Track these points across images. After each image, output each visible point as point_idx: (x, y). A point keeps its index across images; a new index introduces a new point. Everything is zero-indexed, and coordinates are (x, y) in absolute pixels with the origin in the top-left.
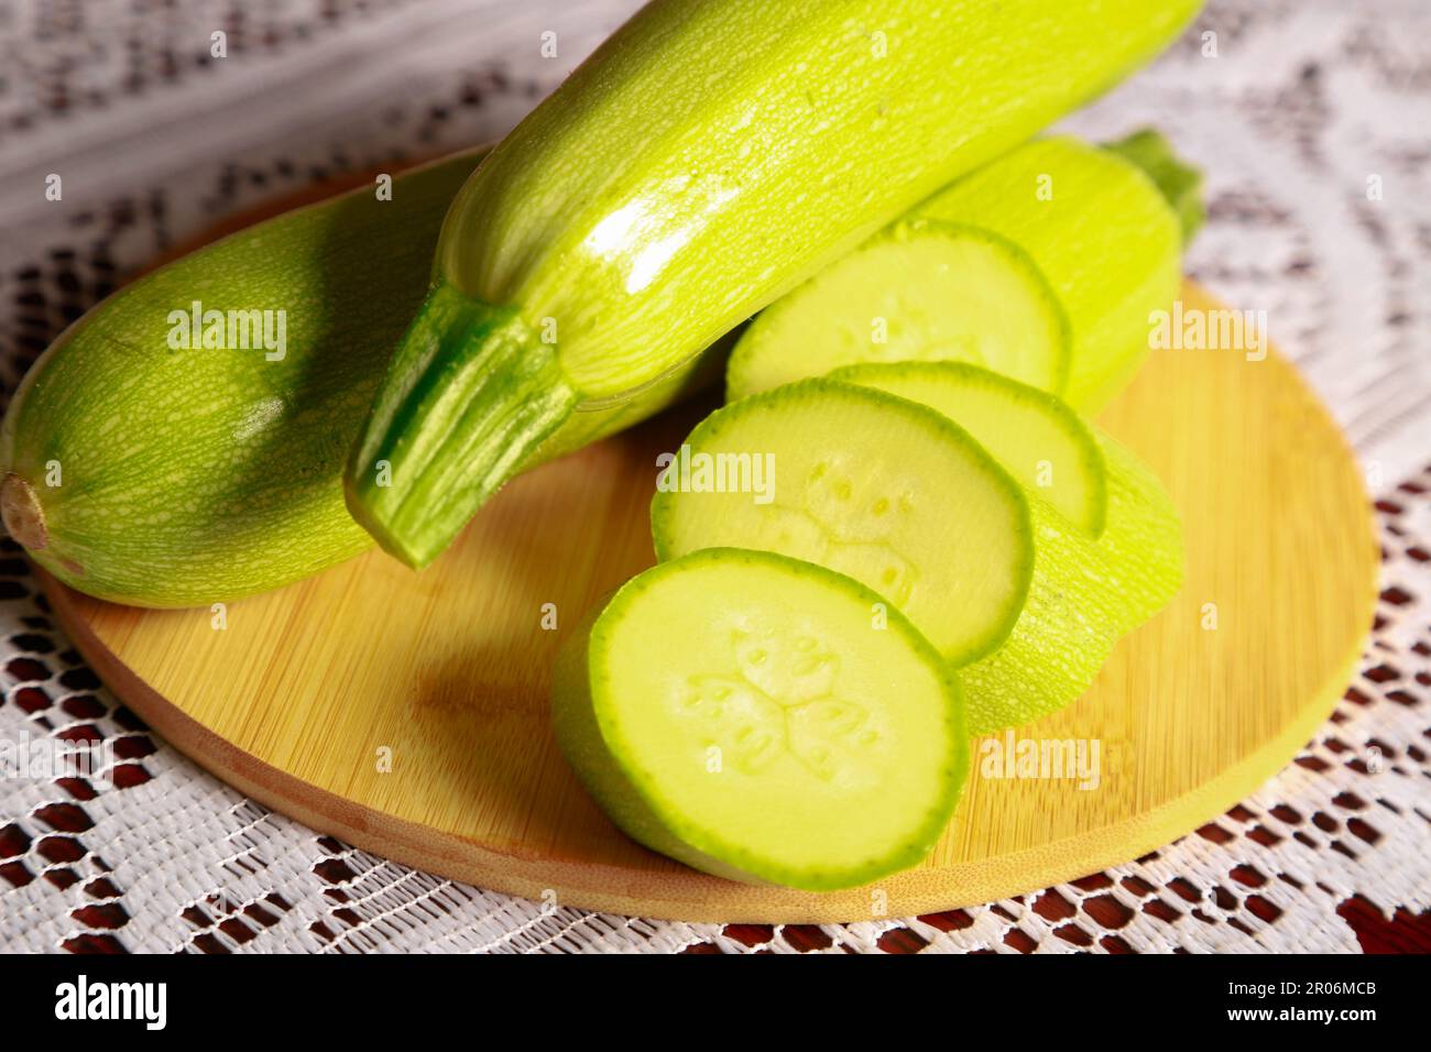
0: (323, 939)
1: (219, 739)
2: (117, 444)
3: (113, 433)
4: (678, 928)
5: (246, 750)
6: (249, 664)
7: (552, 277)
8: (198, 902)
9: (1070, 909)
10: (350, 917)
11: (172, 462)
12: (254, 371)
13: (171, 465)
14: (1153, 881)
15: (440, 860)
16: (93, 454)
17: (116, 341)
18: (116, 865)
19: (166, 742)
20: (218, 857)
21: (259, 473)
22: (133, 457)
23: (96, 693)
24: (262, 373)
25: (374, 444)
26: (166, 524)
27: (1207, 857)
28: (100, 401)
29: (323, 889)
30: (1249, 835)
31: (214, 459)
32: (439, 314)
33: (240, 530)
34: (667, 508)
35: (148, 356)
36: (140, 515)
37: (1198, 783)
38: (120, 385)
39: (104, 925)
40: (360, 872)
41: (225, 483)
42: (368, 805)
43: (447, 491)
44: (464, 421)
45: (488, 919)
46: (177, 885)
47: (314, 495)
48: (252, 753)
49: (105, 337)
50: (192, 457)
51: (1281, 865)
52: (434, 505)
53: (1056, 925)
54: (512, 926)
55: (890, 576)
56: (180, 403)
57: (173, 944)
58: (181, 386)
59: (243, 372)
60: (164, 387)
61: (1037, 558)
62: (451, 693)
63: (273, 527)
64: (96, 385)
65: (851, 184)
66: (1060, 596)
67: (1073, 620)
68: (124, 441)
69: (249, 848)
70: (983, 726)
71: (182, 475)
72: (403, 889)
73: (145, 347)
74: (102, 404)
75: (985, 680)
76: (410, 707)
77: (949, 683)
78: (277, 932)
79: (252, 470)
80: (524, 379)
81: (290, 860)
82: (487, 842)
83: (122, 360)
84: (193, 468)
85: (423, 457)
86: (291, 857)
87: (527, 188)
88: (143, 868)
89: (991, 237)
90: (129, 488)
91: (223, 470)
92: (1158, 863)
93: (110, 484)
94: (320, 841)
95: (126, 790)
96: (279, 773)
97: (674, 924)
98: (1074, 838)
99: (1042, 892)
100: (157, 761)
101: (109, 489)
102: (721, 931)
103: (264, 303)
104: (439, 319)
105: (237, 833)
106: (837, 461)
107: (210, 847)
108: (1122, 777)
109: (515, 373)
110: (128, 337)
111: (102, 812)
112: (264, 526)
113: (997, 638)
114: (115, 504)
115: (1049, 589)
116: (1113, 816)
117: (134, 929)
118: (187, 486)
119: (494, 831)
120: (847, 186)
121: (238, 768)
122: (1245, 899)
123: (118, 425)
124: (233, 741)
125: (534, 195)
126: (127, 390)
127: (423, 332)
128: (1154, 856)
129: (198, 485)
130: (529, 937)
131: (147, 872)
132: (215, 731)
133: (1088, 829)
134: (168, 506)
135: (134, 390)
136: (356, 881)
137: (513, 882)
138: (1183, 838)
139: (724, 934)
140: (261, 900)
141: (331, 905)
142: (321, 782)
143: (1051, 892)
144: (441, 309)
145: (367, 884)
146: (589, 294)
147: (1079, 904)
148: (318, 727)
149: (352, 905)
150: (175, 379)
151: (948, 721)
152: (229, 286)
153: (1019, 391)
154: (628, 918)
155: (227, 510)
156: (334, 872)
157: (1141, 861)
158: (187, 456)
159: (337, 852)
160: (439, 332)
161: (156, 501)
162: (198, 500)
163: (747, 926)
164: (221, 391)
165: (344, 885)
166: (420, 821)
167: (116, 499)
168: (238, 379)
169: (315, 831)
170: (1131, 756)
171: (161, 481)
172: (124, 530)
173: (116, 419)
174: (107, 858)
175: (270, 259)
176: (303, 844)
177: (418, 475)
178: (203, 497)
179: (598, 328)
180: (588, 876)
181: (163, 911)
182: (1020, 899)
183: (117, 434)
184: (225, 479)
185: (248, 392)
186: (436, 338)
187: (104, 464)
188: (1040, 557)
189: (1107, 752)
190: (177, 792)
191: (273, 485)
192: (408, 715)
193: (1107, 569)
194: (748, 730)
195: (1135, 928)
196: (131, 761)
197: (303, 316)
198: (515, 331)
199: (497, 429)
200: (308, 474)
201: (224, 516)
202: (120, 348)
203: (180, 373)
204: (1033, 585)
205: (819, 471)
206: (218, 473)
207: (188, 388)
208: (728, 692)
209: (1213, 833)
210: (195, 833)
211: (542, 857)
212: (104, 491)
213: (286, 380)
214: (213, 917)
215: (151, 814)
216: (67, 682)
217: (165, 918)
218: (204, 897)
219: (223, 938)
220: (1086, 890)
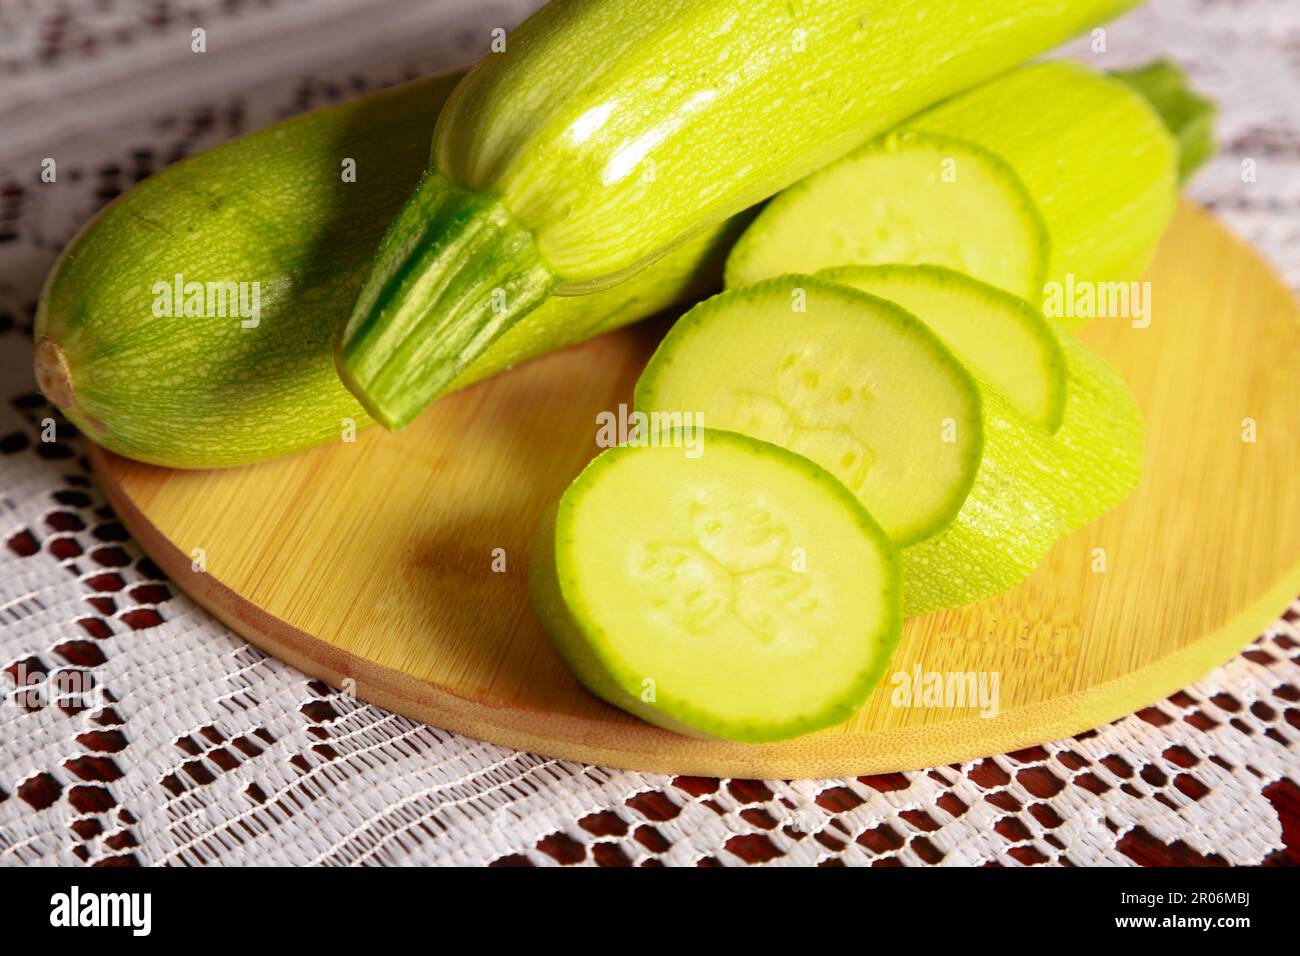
0: (301, 771)
1: (225, 587)
2: (137, 311)
3: (134, 301)
4: (630, 776)
5: (247, 598)
6: (260, 522)
7: (532, 165)
8: (191, 733)
9: (1005, 778)
10: (328, 752)
11: (185, 330)
12: (265, 249)
13: (185, 333)
14: (1087, 756)
15: (414, 704)
16: (116, 320)
17: (142, 219)
18: (121, 697)
19: (181, 591)
20: (215, 694)
21: (266, 344)
22: (150, 324)
23: (124, 545)
24: (273, 251)
25: (361, 315)
26: (179, 387)
27: (1143, 737)
28: (124, 271)
29: (307, 726)
30: (1187, 719)
31: (225, 328)
32: (428, 200)
33: (248, 396)
34: (649, 392)
35: (169, 233)
36: (155, 378)
37: (1137, 667)
38: (143, 258)
39: (104, 749)
40: (342, 713)
41: (234, 352)
42: (352, 652)
43: (425, 362)
44: (445, 298)
45: (455, 760)
46: (174, 716)
47: (318, 366)
48: (253, 601)
49: (133, 214)
50: (204, 326)
51: (1214, 748)
52: (413, 372)
53: (988, 791)
54: (475, 766)
55: (848, 460)
56: (196, 276)
57: (164, 770)
58: (198, 261)
59: (255, 250)
60: (182, 261)
61: (986, 447)
62: (442, 556)
63: (280, 394)
64: (121, 257)
65: (830, 92)
66: (1008, 484)
67: (1020, 506)
68: (143, 309)
69: (244, 687)
70: (930, 604)
71: (194, 342)
72: (380, 730)
73: (168, 224)
74: (125, 275)
75: (931, 559)
76: (402, 565)
77: (889, 557)
78: (259, 763)
79: (259, 341)
80: (502, 261)
81: (280, 700)
82: (457, 689)
83: (146, 236)
84: (204, 336)
85: (403, 328)
86: (281, 697)
87: (514, 84)
88: (146, 701)
89: (976, 150)
90: (146, 353)
91: (232, 339)
92: (1095, 740)
93: (130, 348)
94: (310, 684)
95: (139, 632)
96: (276, 621)
97: (627, 773)
98: (1009, 711)
99: (979, 762)
100: (171, 607)
101: (128, 352)
102: (671, 781)
103: (280, 188)
104: (429, 203)
105: (236, 673)
106: (808, 351)
107: (208, 685)
108: (1064, 658)
109: (494, 255)
110: (154, 215)
111: (116, 649)
112: (271, 393)
113: (944, 520)
114: (133, 367)
115: (996, 477)
116: (1049, 694)
117: (131, 753)
118: (199, 353)
119: (465, 679)
120: (827, 93)
121: (241, 615)
122: (1174, 777)
123: (139, 294)
124: (236, 590)
125: (519, 91)
126: (148, 262)
127: (413, 216)
128: (1092, 734)
129: (211, 351)
130: (491, 778)
131: (149, 704)
132: (221, 580)
133: (1025, 703)
134: (182, 370)
135: (154, 263)
136: (338, 721)
137: (480, 727)
138: (1122, 719)
139: (674, 784)
140: (249, 733)
141: (312, 741)
142: (311, 629)
143: (989, 762)
144: (431, 195)
145: (347, 724)
146: (566, 183)
147: (1014, 772)
148: (315, 581)
149: (330, 741)
150: (192, 254)
151: (886, 593)
152: (250, 171)
153: (992, 294)
154: (585, 765)
155: (236, 377)
156: (319, 712)
157: (1079, 737)
158: (199, 324)
159: (325, 695)
160: (428, 215)
161: (171, 365)
162: (208, 366)
163: (695, 778)
164: (233, 266)
165: (326, 724)
166: (398, 668)
167: (135, 362)
168: (250, 256)
169: (307, 675)
170: (1076, 639)
171: (175, 347)
172: (141, 391)
173: (137, 289)
174: (115, 691)
175: (290, 149)
176: (294, 686)
177: (398, 345)
178: (214, 364)
179: (573, 215)
180: (548, 725)
181: (159, 739)
182: (957, 767)
183: (137, 302)
184: (234, 347)
185: (258, 269)
186: (425, 221)
187: (124, 329)
188: (989, 445)
189: (1054, 635)
190: (186, 635)
191: (280, 355)
192: (399, 573)
193: (1059, 461)
194: (698, 594)
195: (1064, 798)
196: (148, 606)
197: (315, 201)
198: (497, 216)
199: (476, 306)
200: (313, 346)
201: (233, 382)
202: (147, 225)
203: (197, 248)
204: (980, 472)
205: (790, 361)
206: (227, 341)
207: (204, 262)
208: (683, 558)
209: (1152, 715)
210: (197, 672)
211: (506, 705)
212: (124, 355)
213: (294, 259)
214: (203, 747)
215: (160, 653)
216: (98, 534)
217: (160, 745)
218: (198, 728)
219: (210, 765)
220: (1022, 762)
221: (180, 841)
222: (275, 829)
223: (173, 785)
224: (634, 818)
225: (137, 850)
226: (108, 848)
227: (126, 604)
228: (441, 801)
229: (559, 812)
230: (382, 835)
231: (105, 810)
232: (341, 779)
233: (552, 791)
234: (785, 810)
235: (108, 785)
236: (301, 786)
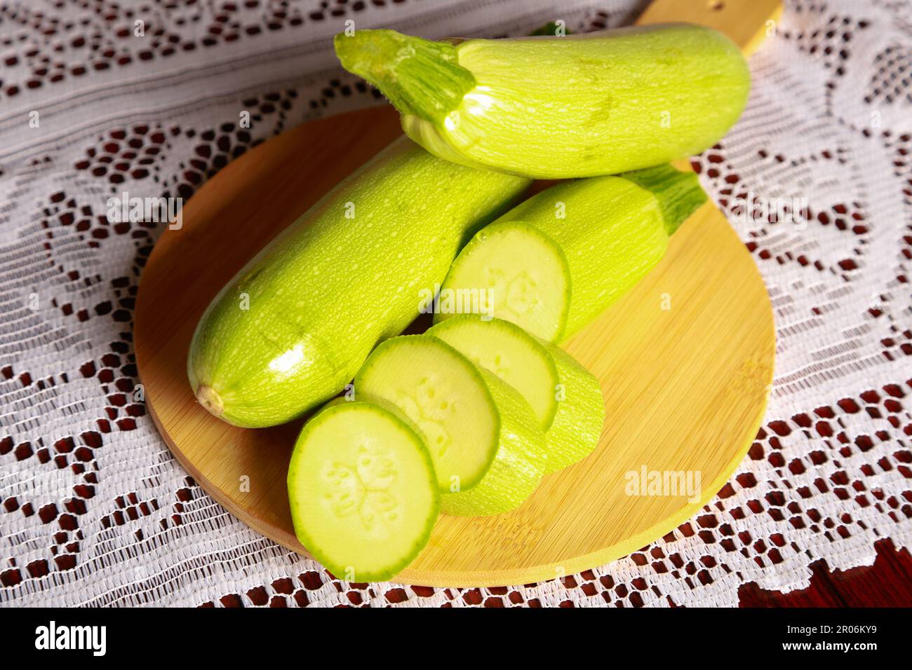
0: (163, 528)
4: (308, 562)
8: (124, 495)
9: (479, 601)
10: (178, 521)
14: (524, 598)
18: (101, 468)
19: (149, 413)
20: (142, 475)
23: (133, 379)
27: (556, 592)
29: (175, 503)
30: (584, 587)
39: (83, 496)
40: (194, 498)
45: (233, 536)
46: (120, 485)
48: (169, 434)
54: (241, 541)
57: (105, 513)
61: (500, 448)
69: (157, 473)
72: (207, 511)
78: (147, 519)
81: (170, 485)
82: (240, 504)
86: (171, 483)
88: (111, 473)
92: (533, 589)
94: (186, 478)
95: (122, 432)
96: (176, 446)
99: (473, 589)
100: (142, 420)
105: (156, 465)
107: (142, 469)
108: (527, 548)
111: (108, 440)
115: (502, 463)
117: (94, 501)
124: (164, 426)
128: (534, 585)
131: (111, 475)
133: (494, 569)
136: (191, 502)
137: (249, 524)
138: (552, 580)
140: (149, 502)
141: (174, 512)
142: (188, 456)
143: (477, 590)
145: (194, 505)
149: (182, 514)
154: (290, 551)
156: (185, 495)
157: (526, 586)
159: (190, 486)
165: (185, 503)
166: (219, 486)
169: (187, 473)
174: (99, 464)
176: (178, 479)
181: (109, 496)
182: (460, 590)
190: (143, 438)
196: (132, 417)
205: (424, 381)
210: (139, 460)
214: (126, 504)
215: (127, 446)
216: (124, 371)
217: (108, 499)
218: (128, 493)
219: (125, 515)
220: (493, 594)
221: (97, 554)
222: (141, 556)
223: (106, 522)
224: (299, 586)
225: (78, 554)
226: (66, 551)
227: (123, 415)
228: (216, 559)
229: (266, 575)
230: (184, 570)
231: (72, 530)
232: (178, 538)
233: (269, 562)
234: (368, 595)
235: (78, 516)
236: (160, 536)
